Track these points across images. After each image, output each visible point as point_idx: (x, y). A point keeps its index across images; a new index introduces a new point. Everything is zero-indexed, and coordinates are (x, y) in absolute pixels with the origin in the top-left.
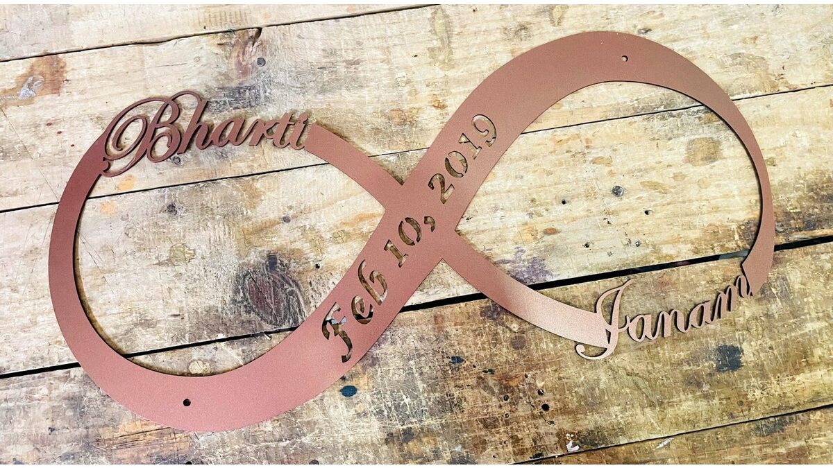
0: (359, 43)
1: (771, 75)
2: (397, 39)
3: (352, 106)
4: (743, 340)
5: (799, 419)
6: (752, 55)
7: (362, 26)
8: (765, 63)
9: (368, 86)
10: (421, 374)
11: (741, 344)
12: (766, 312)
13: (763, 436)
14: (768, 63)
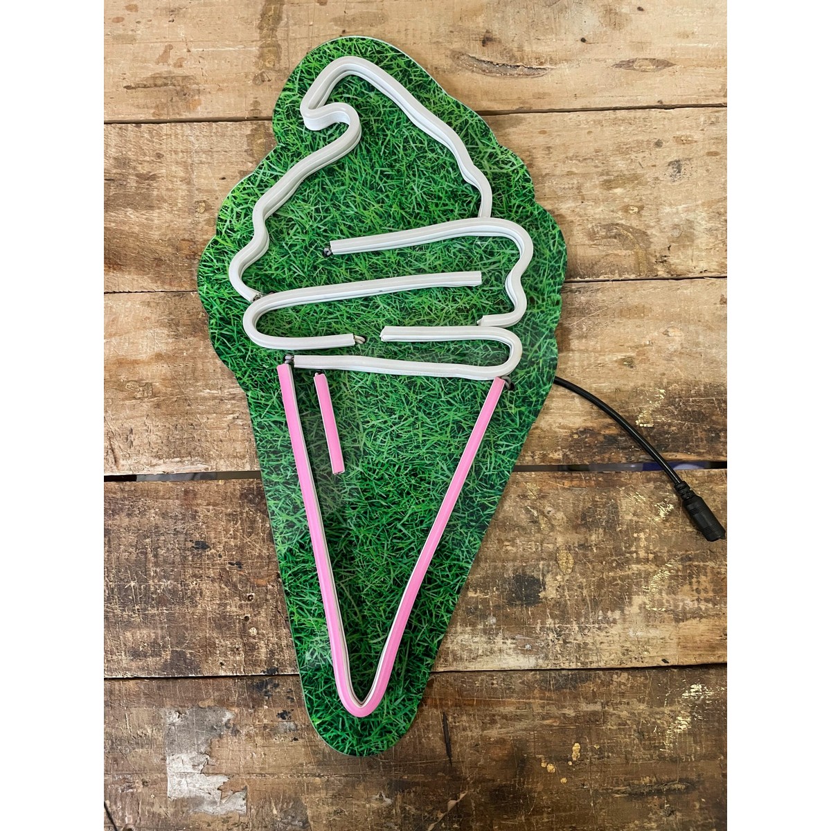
0: (159, 156)
1: (651, 255)
2: (204, 156)
3: (136, 229)
4: (548, 572)
5: (599, 678)
6: (632, 228)
7: (166, 135)
8: (648, 240)
9: (159, 208)
10: (156, 556)
11: (544, 576)
12: (582, 543)
13: (550, 690)
14: (651, 240)
